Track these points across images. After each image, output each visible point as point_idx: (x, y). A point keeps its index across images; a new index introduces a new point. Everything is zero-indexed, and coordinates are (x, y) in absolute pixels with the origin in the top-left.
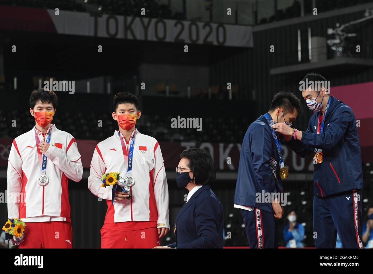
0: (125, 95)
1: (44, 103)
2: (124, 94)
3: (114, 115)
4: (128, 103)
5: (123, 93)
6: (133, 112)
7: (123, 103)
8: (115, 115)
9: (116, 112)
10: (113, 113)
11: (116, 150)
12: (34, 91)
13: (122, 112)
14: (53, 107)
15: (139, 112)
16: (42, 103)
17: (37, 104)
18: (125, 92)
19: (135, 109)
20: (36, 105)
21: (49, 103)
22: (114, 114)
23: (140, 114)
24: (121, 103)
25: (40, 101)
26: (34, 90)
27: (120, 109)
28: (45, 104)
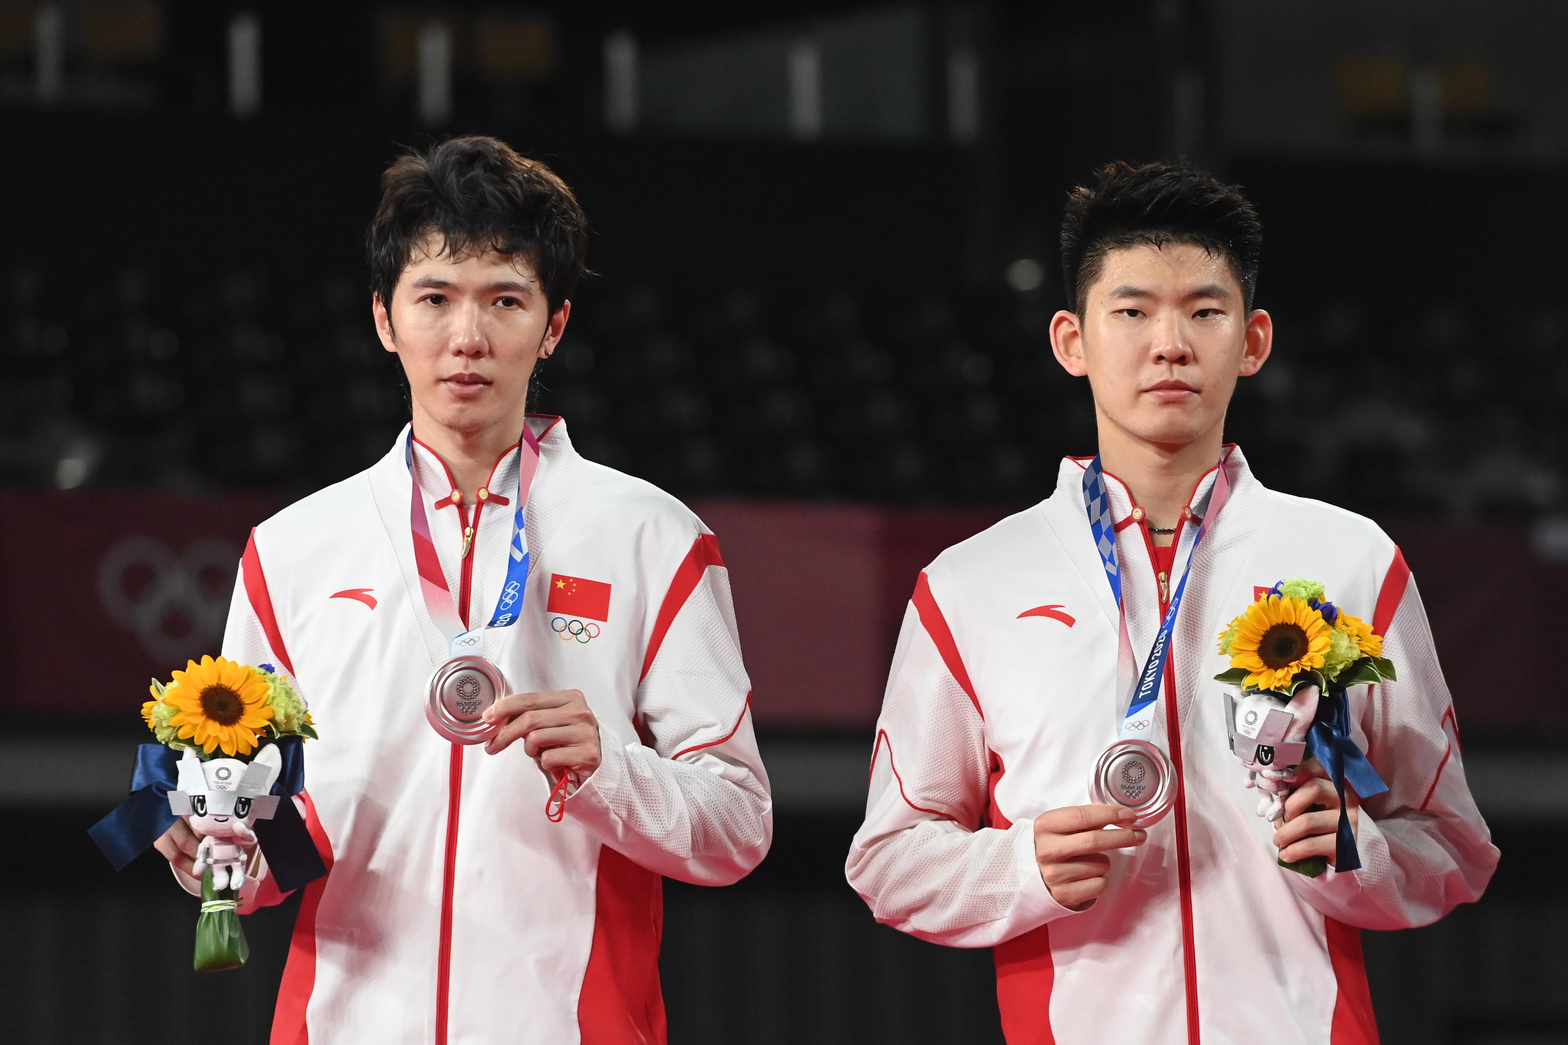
0: (1160, 182)
1: (469, 256)
2: (1154, 174)
3: (1065, 328)
4: (1184, 242)
5: (1149, 166)
6: (1211, 316)
7: (1147, 241)
8: (1075, 333)
9: (1078, 308)
10: (1059, 314)
11: (1069, 621)
12: (404, 158)
13: (1132, 313)
14: (536, 287)
15: (1261, 321)
16: (453, 252)
17: (416, 263)
18: (1164, 163)
19: (1233, 288)
20: (408, 268)
21: (506, 255)
22: (1061, 320)
23: (1265, 334)
24: (1124, 243)
25: (437, 240)
26: (402, 152)
27: (1118, 285)
28: (473, 261)
